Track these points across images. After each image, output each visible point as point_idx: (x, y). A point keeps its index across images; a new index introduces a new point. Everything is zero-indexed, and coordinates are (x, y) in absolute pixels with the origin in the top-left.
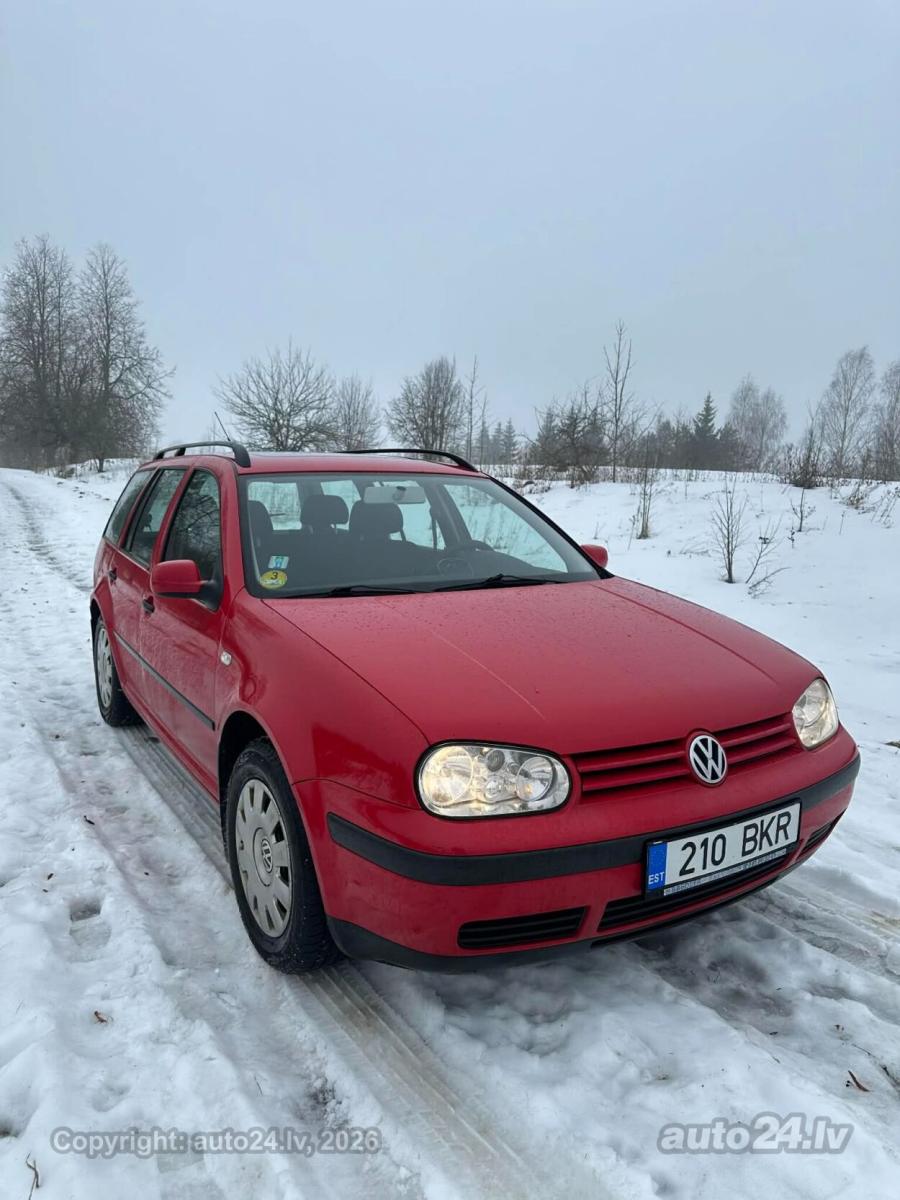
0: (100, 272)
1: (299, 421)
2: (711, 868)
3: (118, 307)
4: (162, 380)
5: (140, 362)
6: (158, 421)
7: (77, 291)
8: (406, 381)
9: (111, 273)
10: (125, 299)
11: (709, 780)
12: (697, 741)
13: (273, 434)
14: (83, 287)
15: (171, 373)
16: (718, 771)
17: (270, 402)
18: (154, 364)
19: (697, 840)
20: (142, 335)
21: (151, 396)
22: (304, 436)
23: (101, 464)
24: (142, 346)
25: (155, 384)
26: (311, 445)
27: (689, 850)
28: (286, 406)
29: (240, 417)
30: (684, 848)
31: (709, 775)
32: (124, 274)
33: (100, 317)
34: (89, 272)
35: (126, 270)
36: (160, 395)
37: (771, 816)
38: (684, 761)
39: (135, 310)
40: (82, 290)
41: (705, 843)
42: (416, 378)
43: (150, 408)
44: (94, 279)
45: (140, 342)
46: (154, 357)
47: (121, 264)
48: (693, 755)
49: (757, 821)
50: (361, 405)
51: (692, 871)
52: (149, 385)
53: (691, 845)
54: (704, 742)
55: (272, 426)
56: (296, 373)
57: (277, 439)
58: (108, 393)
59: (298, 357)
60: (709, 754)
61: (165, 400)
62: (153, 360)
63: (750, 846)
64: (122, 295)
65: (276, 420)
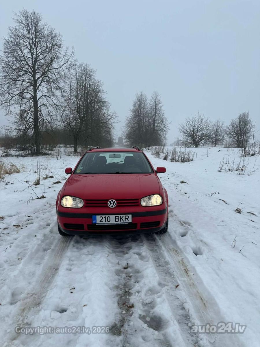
0: (154, 98)
1: (200, 134)
2: (107, 222)
3: (158, 107)
4: (168, 125)
5: (162, 121)
6: (166, 136)
7: (148, 104)
8: (232, 120)
9: (157, 99)
10: (160, 105)
11: (111, 207)
12: (111, 200)
13: (192, 138)
14: (150, 103)
15: (170, 123)
16: (113, 206)
17: (192, 129)
18: (166, 121)
19: (103, 216)
20: (163, 114)
21: (165, 129)
22: (201, 138)
23: (149, 148)
24: (163, 117)
25: (166, 127)
26: (203, 140)
27: (101, 218)
28: (196, 130)
29: (183, 134)
30: (100, 217)
31: (111, 206)
32: (160, 98)
33: (153, 110)
34: (151, 99)
35: (161, 97)
36: (167, 129)
37: (123, 215)
38: (107, 203)
39: (162, 107)
40: (150, 104)
41: (105, 217)
42: (235, 119)
43: (164, 133)
44: (153, 101)
45: (163, 116)
46: (166, 119)
47: (159, 96)
48: (109, 202)
49: (119, 216)
50: (220, 128)
51: (103, 222)
52: (164, 127)
53: (102, 217)
54: (112, 201)
55: (192, 136)
56: (200, 121)
57: (193, 139)
58: (154, 130)
59: (200, 116)
60: (112, 203)
61: (168, 130)
62: (166, 120)
63: (117, 220)
64: (159, 104)
65: (193, 134)
